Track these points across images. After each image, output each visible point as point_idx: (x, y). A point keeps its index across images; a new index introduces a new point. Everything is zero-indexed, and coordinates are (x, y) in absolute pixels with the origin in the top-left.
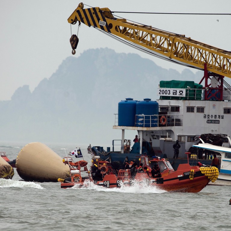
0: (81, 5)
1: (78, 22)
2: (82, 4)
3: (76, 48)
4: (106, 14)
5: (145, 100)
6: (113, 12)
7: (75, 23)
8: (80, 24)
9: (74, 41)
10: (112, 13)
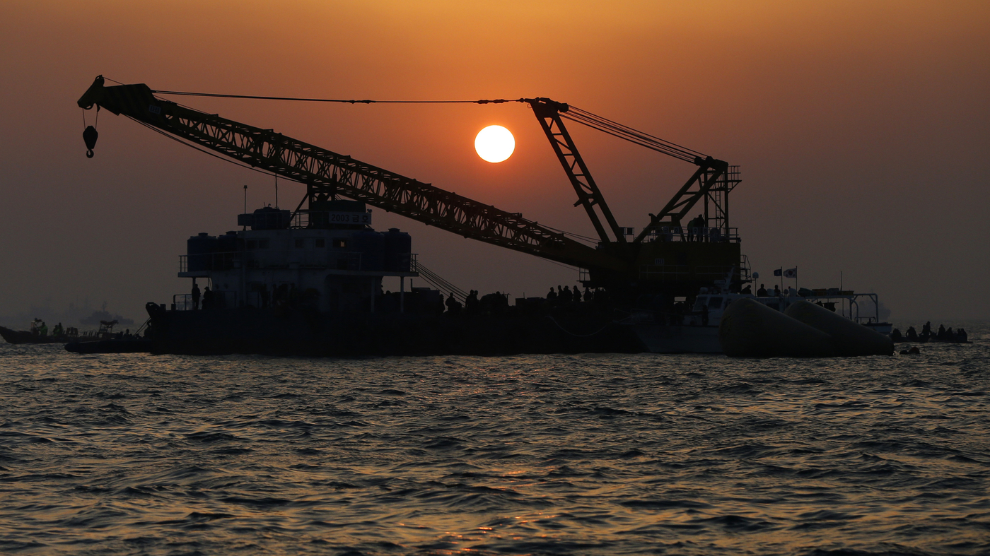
0: (100, 80)
1: (95, 105)
2: (100, 76)
3: (93, 148)
4: (141, 92)
5: (227, 233)
6: (155, 92)
7: (89, 107)
8: (98, 109)
9: (90, 136)
10: (153, 94)
